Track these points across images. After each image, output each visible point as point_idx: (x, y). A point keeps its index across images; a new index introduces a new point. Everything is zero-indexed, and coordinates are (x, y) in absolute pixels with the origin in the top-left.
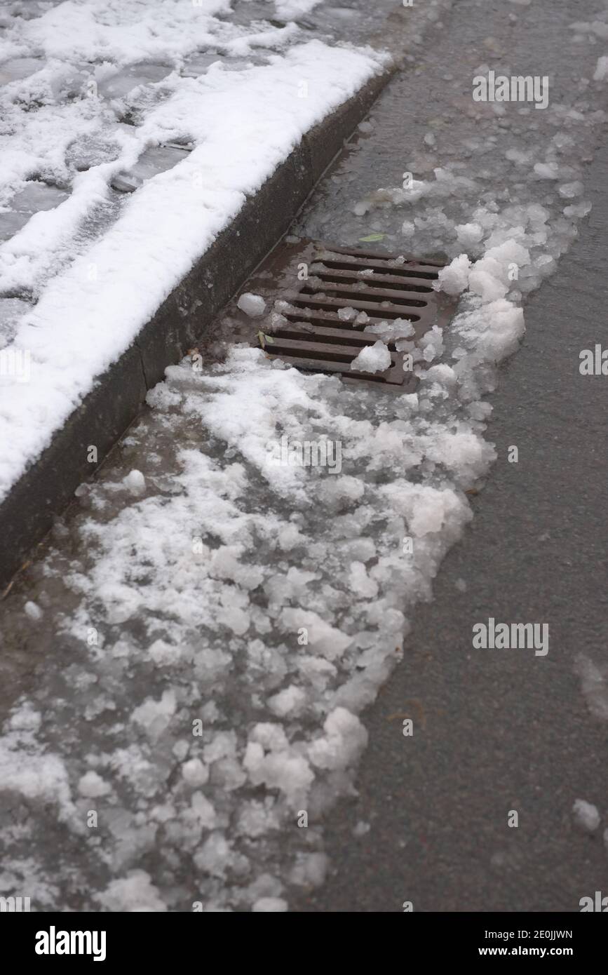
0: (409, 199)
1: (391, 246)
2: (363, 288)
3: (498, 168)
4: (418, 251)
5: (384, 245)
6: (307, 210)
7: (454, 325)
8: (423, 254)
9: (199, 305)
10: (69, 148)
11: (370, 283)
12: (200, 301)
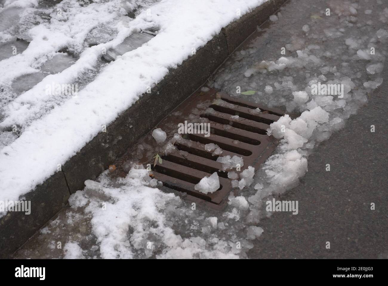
0: (278, 68)
1: (258, 98)
2: (229, 128)
3: (338, 50)
4: (271, 104)
5: (254, 98)
6: (220, 71)
7: (266, 163)
8: (273, 106)
9: (120, 139)
10: (91, 31)
11: (236, 125)
12: (121, 137)
